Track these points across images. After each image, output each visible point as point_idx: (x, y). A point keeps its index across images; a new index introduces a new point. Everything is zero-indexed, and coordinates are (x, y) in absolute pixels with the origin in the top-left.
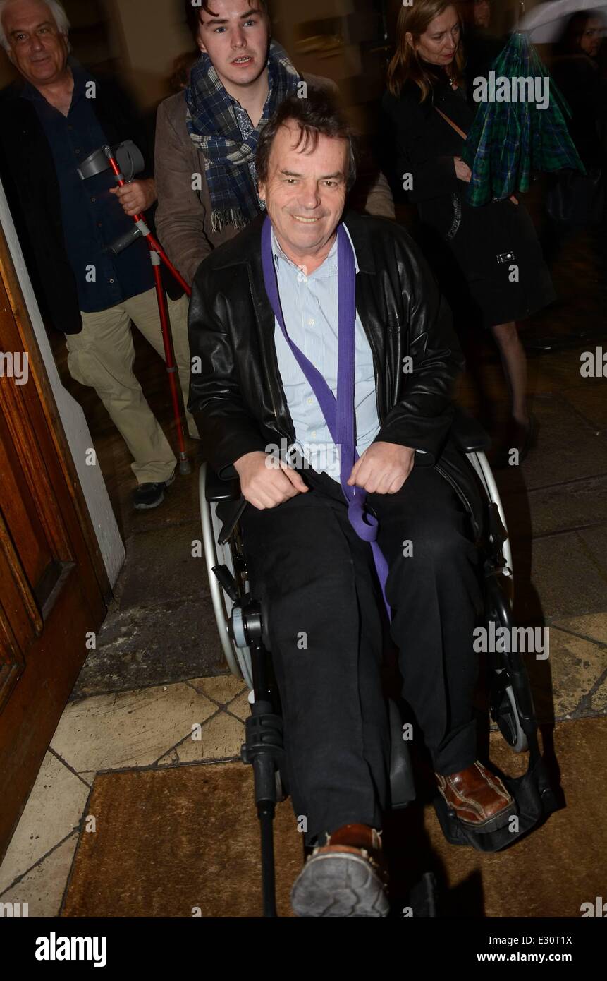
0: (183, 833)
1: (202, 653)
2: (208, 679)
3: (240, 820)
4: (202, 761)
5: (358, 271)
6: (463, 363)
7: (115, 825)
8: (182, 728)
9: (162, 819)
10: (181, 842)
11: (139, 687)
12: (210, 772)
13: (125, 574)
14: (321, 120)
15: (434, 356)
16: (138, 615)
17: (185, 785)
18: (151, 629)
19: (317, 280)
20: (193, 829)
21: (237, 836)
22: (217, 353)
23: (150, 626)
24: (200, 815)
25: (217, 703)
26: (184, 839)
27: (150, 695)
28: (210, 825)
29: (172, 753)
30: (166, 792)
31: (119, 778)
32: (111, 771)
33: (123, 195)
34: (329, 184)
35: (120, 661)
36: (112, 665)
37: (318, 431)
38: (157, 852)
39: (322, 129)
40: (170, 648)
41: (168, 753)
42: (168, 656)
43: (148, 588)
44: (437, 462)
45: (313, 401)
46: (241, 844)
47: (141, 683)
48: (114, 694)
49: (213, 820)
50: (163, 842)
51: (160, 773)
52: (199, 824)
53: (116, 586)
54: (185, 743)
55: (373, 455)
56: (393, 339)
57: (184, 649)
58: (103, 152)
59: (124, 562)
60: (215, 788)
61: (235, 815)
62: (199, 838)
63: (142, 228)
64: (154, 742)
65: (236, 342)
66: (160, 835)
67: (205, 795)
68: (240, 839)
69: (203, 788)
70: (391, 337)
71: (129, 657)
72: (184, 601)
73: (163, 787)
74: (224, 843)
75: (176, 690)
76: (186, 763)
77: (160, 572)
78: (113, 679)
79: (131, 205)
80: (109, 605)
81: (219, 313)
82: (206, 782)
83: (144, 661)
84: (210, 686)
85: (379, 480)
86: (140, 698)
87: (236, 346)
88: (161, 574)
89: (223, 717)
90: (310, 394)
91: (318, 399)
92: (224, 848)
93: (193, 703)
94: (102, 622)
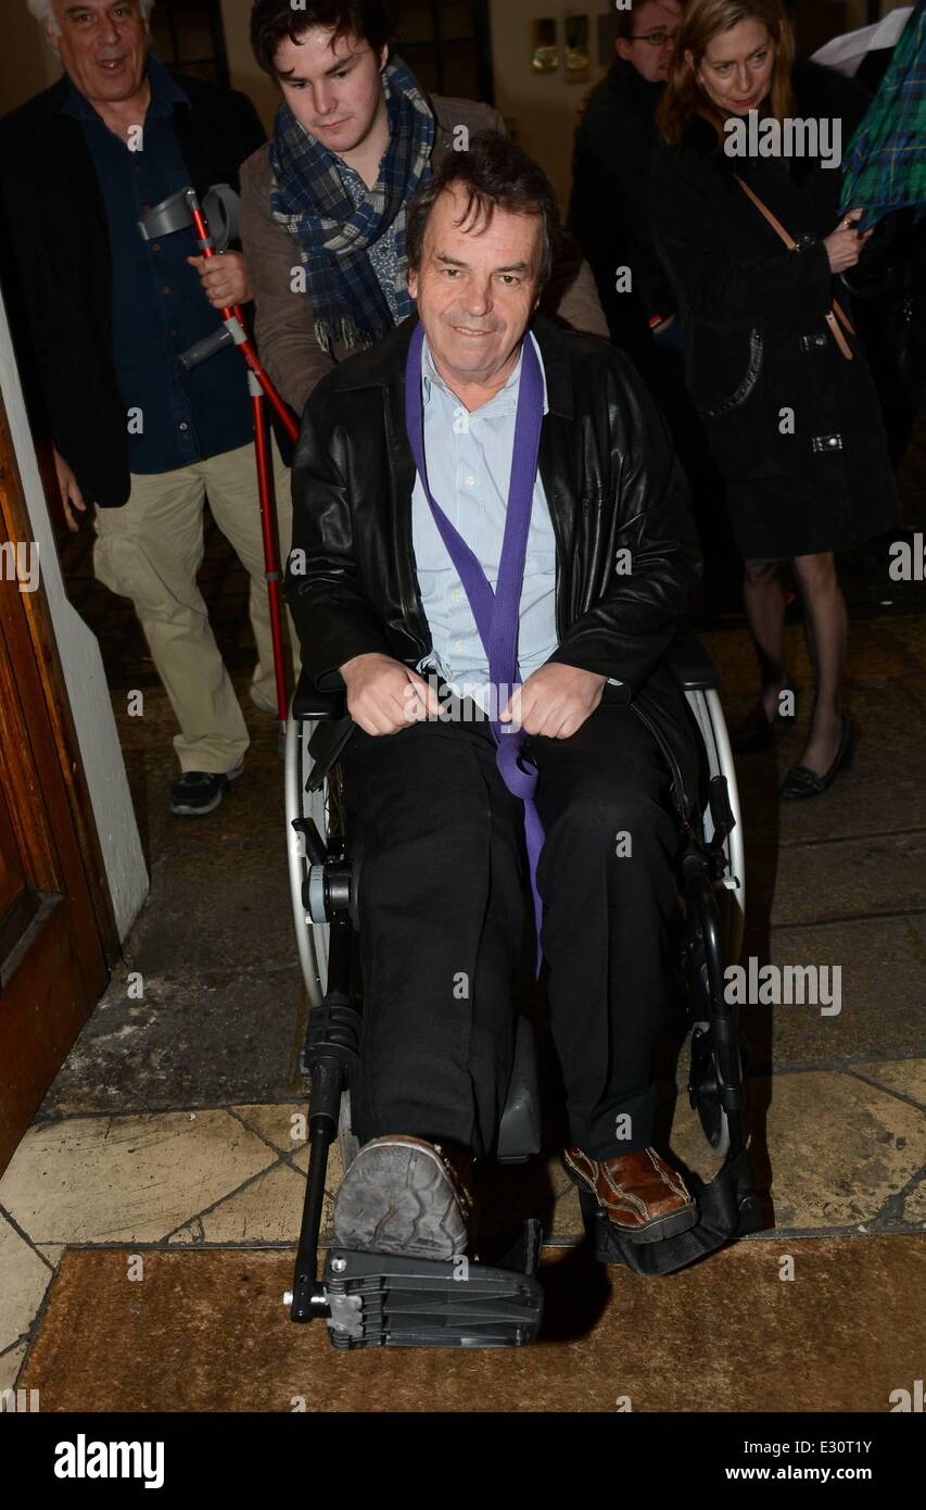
0: (199, 1360)
1: (260, 1063)
2: (266, 1107)
3: (295, 1348)
4: (243, 1244)
5: (546, 411)
6: (699, 565)
7: (89, 1337)
8: (215, 1186)
9: (166, 1333)
10: (194, 1375)
11: (150, 1111)
12: (254, 1263)
13: (146, 919)
14: (501, 186)
15: (651, 550)
16: (160, 991)
17: (210, 1282)
18: (180, 1016)
19: (485, 420)
20: (217, 1357)
21: (288, 1374)
22: (329, 515)
23: (178, 1011)
24: (230, 1334)
25: (277, 1150)
26: (199, 1371)
27: (168, 1126)
28: (244, 1352)
29: (194, 1226)
30: (178, 1289)
31: (103, 1259)
32: (91, 1247)
33: (209, 273)
34: (509, 279)
35: (124, 1064)
36: (109, 1071)
37: (465, 641)
38: (153, 1388)
39: (502, 199)
40: (207, 1049)
41: (187, 1225)
42: (203, 1063)
43: (182, 948)
44: (634, 699)
45: (461, 597)
46: (293, 1388)
47: (154, 1103)
48: (108, 1118)
49: (251, 1343)
50: (165, 1372)
51: (171, 1257)
52: (227, 1349)
53: (128, 939)
54: (216, 1211)
55: (540, 680)
56: (590, 516)
57: (232, 1053)
58: (184, 198)
59: (146, 900)
60: (260, 1291)
61: (289, 1339)
62: (224, 1372)
63: (235, 330)
64: (165, 1204)
65: (357, 501)
66: (162, 1360)
67: (242, 1300)
68: (292, 1380)
69: (239, 1289)
70: (587, 514)
71: (138, 1059)
72: (239, 974)
73: (173, 1281)
74: (265, 1384)
75: (212, 1121)
76: (216, 1245)
77: (204, 922)
78: (109, 1093)
79: (218, 290)
80: (114, 969)
81: (338, 458)
82: (245, 1279)
83: (162, 1068)
84: (267, 1119)
85: (544, 718)
86: (151, 1128)
87: (355, 507)
88: (205, 926)
89: (285, 1174)
90: (457, 586)
91: (468, 595)
92: (265, 1392)
93: (237, 1145)
94: (100, 996)
